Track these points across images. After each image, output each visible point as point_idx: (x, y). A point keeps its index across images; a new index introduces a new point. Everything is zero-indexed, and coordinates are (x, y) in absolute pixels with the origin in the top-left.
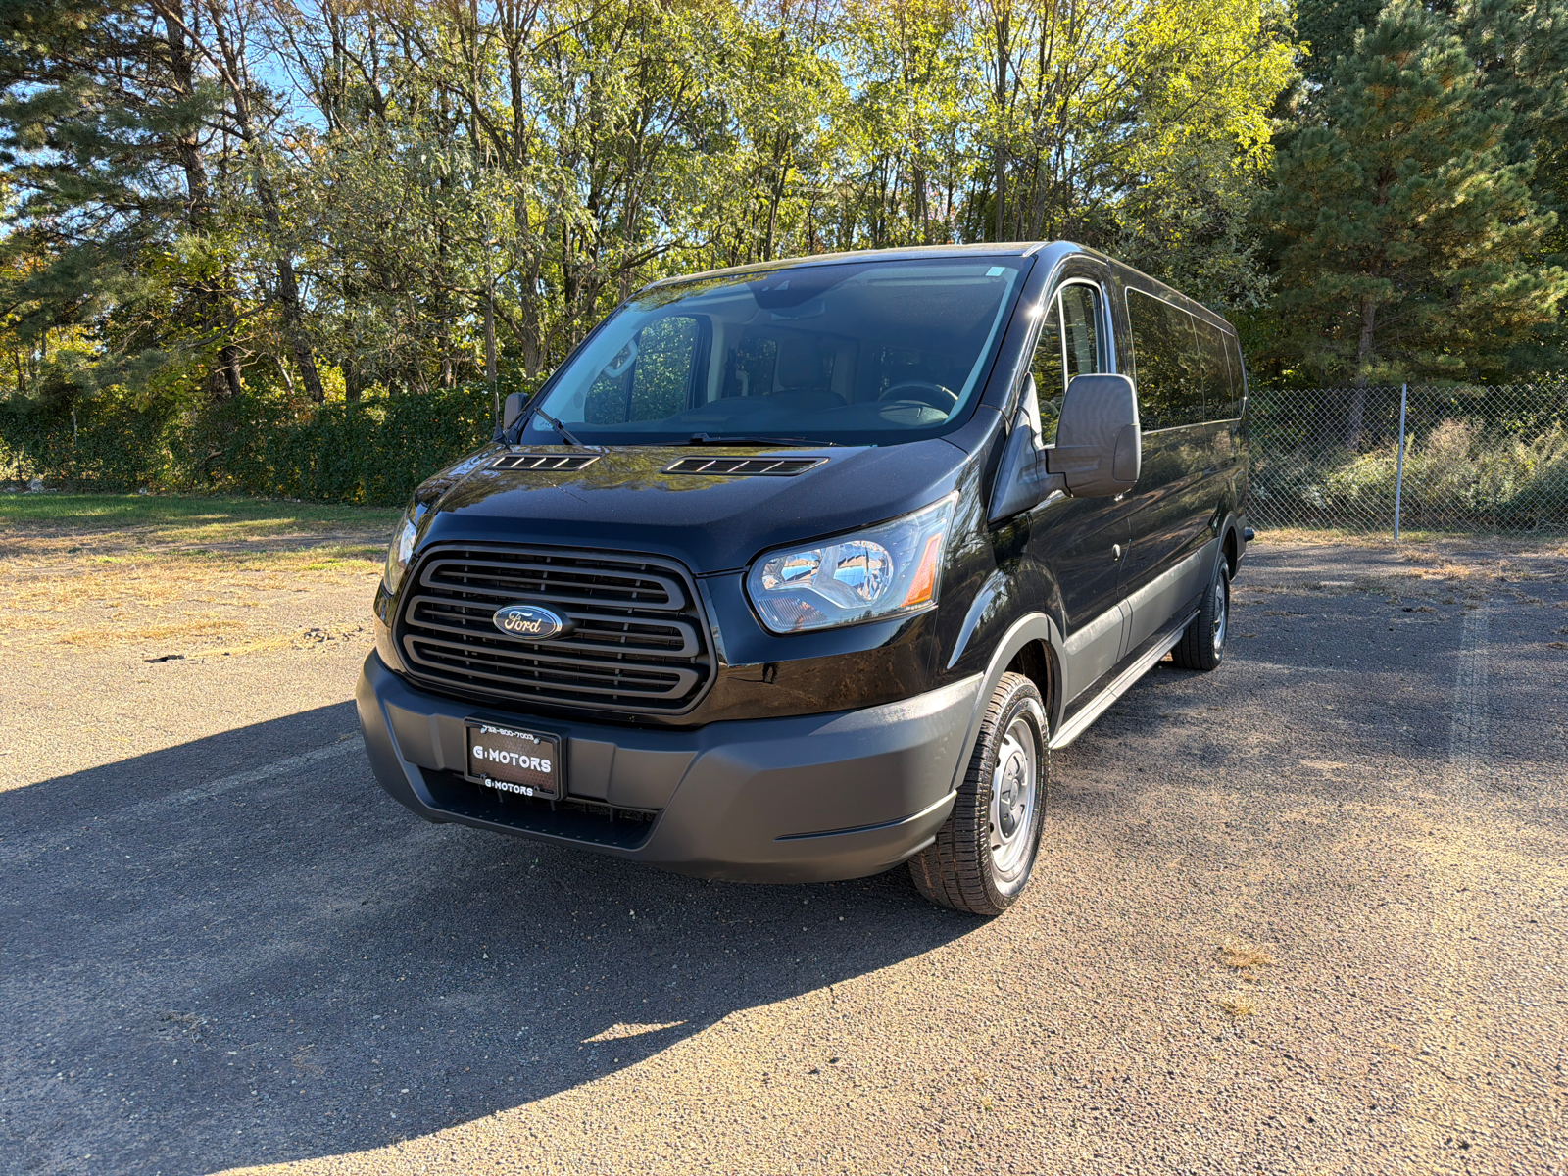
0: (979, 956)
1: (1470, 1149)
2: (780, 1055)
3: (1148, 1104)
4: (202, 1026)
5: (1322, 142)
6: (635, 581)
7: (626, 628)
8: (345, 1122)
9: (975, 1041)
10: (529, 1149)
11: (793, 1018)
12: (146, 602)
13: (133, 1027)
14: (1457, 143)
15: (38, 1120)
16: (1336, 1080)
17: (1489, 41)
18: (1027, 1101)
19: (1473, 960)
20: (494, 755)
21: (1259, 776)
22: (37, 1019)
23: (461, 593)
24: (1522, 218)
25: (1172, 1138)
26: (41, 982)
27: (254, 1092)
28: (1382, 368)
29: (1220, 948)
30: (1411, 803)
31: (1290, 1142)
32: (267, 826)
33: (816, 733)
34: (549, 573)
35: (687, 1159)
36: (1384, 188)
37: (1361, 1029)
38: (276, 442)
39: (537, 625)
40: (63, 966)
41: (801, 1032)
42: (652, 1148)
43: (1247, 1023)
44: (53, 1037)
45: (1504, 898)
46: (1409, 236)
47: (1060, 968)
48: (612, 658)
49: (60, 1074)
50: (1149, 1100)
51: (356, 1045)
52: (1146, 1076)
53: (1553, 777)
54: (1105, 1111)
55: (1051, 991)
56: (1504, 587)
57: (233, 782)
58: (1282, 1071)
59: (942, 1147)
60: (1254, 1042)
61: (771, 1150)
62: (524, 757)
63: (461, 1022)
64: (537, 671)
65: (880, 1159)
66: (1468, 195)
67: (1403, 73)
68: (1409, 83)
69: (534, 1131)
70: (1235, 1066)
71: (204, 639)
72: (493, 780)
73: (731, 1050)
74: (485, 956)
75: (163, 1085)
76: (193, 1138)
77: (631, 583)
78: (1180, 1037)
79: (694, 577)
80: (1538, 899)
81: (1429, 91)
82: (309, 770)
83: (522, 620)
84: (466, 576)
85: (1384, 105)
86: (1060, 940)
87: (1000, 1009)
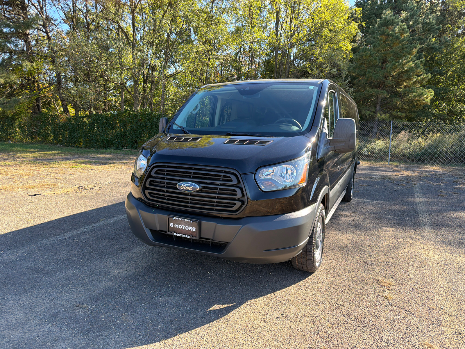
0: (313, 284)
1: (462, 335)
2: (266, 313)
3: (373, 325)
4: (90, 308)
5: (368, 51)
6: (221, 175)
7: (218, 189)
8: (145, 336)
9: (320, 308)
10: (203, 342)
11: (266, 302)
12: (23, 177)
13: (68, 309)
14: (405, 53)
15: (48, 338)
16: (421, 317)
17: (412, 24)
18: (340, 325)
19: (446, 283)
20: (177, 226)
21: (372, 232)
22: (36, 307)
23: (164, 178)
24: (421, 75)
25: (383, 334)
26: (33, 296)
27: (113, 328)
28: (383, 116)
29: (378, 281)
30: (416, 239)
31: (414, 334)
32: (87, 247)
33: (276, 220)
34: (193, 172)
35: (250, 344)
36: (384, 65)
37: (423, 303)
38: (55, 128)
39: (191, 188)
40: (38, 291)
41: (270, 306)
42: (239, 341)
43: (392, 301)
44: (43, 313)
45: (449, 266)
46: (391, 79)
47: (336, 287)
48: (214, 198)
49: (50, 324)
50: (373, 324)
51: (139, 313)
52: (370, 317)
53: (451, 232)
54: (362, 327)
55: (336, 293)
56: (421, 179)
57: (71, 233)
58: (406, 314)
59: (321, 338)
60: (396, 307)
61: (273, 341)
62: (187, 227)
63: (169, 306)
64: (189, 201)
65: (305, 342)
66: (408, 68)
67: (391, 32)
68: (392, 35)
69: (202, 337)
70: (393, 313)
71: (46, 189)
72: (176, 233)
73: (251, 312)
74: (169, 286)
75: (84, 327)
76: (99, 342)
77: (220, 176)
78: (375, 306)
79: (240, 175)
80: (458, 266)
81: (398, 38)
82: (94, 230)
83: (186, 186)
84: (166, 173)
85: (385, 41)
86: (334, 279)
87: (324, 299)
